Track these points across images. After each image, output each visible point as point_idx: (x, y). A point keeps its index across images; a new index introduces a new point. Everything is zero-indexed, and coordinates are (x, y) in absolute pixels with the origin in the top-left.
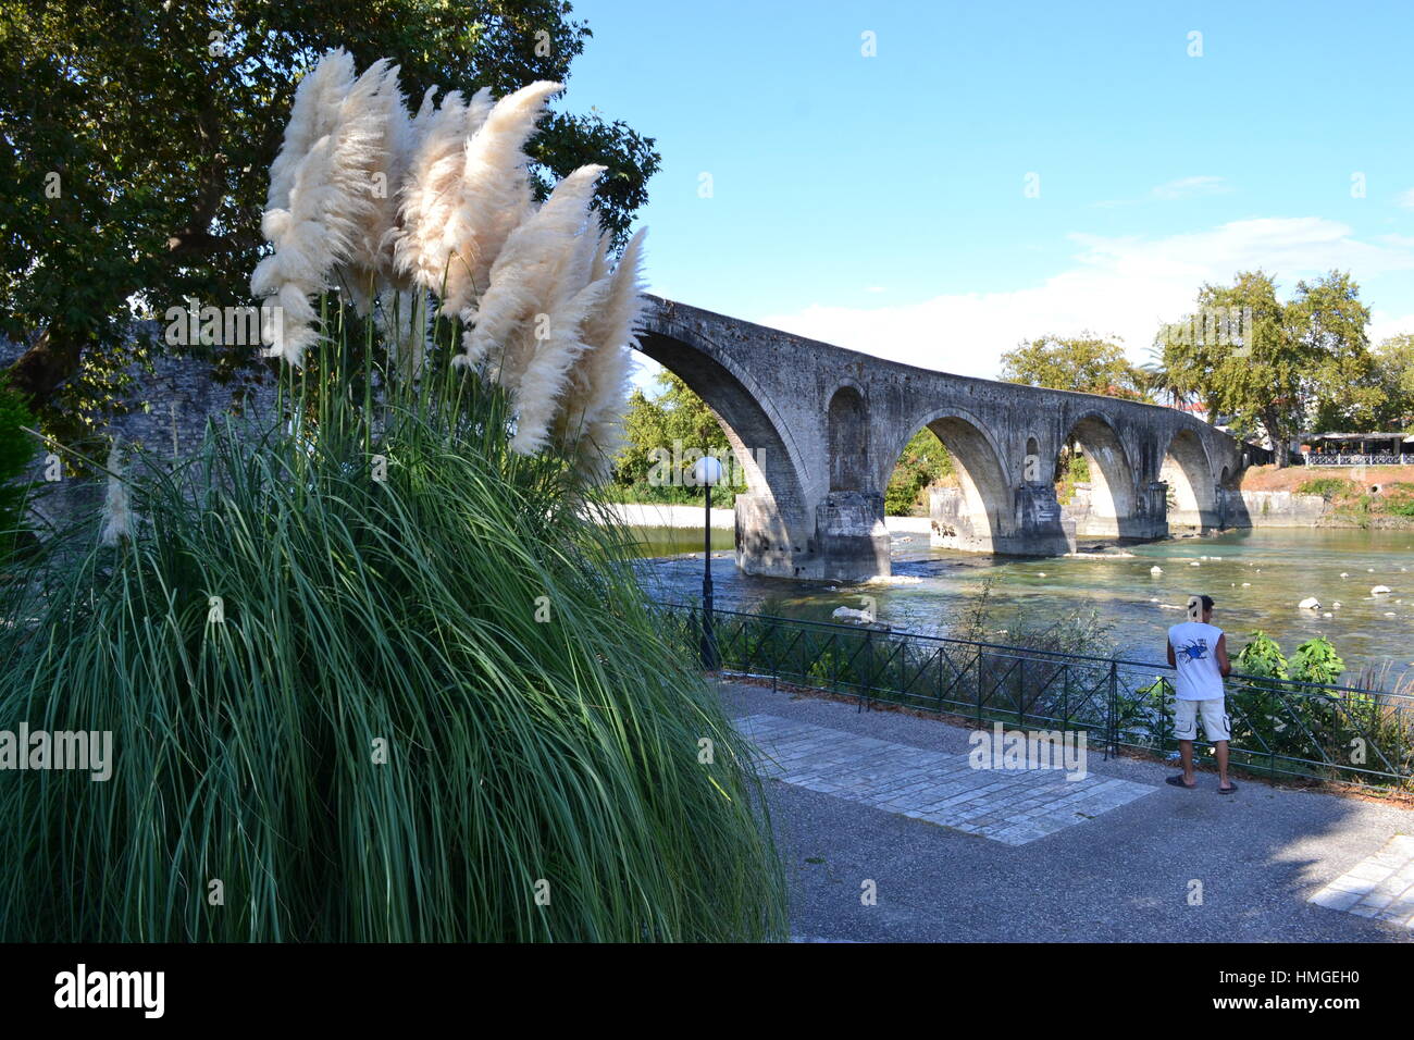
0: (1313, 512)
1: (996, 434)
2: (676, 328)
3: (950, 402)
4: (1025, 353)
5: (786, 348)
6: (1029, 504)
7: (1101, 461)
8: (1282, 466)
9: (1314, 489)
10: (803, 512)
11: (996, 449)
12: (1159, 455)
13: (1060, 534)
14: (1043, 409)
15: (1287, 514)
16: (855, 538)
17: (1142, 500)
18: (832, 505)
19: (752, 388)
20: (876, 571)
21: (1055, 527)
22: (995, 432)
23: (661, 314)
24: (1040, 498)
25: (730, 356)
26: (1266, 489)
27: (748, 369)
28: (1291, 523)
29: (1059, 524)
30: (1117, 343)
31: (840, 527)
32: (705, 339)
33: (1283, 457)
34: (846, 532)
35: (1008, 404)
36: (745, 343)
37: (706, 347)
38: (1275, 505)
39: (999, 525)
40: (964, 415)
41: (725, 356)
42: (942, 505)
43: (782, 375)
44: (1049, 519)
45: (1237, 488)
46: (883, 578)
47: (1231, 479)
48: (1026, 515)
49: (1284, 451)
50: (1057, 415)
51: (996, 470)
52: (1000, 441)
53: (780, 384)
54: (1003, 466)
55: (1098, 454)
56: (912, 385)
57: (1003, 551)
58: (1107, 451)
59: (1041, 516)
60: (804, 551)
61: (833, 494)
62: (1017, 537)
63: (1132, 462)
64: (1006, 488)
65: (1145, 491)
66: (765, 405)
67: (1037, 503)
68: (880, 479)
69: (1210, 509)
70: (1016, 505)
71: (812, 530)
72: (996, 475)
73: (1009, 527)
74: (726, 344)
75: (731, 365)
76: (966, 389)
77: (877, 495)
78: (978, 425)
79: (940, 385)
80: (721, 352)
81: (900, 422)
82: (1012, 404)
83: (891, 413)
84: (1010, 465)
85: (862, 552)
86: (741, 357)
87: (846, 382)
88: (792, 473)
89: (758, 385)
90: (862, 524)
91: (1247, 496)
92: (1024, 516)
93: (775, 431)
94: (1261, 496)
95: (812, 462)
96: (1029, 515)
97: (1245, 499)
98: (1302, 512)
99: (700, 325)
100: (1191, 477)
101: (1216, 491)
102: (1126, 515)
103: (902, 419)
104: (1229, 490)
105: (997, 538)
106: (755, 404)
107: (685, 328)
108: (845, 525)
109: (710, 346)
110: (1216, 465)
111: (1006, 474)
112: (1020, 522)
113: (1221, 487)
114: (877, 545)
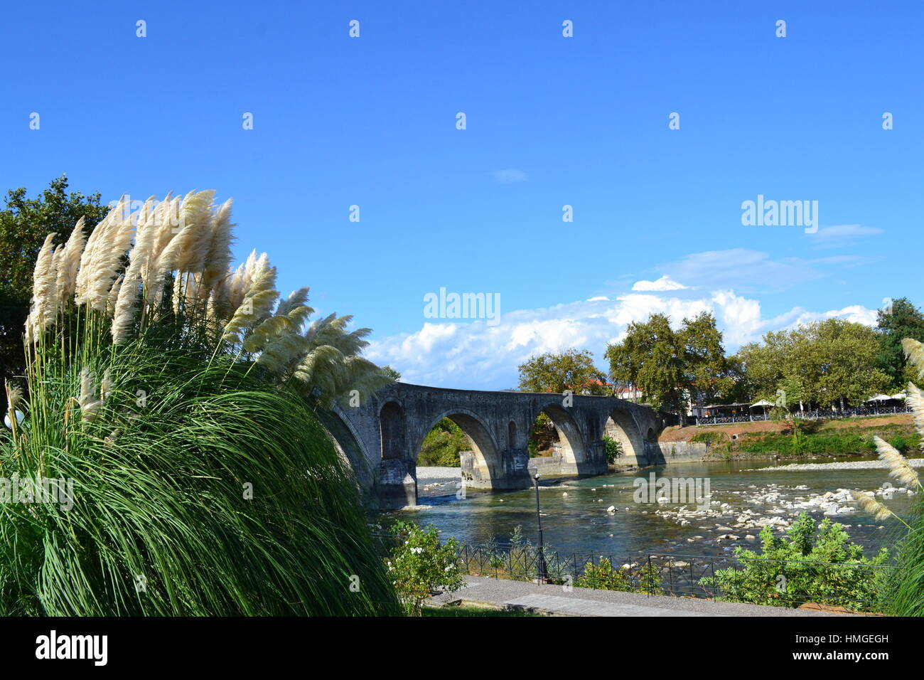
0: (700, 452)
1: (487, 421)
3: (456, 405)
6: (510, 459)
7: (565, 431)
8: (683, 426)
9: (700, 439)
10: (367, 472)
11: (488, 430)
12: (601, 425)
13: (528, 476)
14: (519, 405)
15: (685, 455)
16: (396, 485)
17: (589, 452)
18: (383, 468)
20: (407, 503)
21: (525, 472)
22: (487, 420)
24: (517, 456)
26: (673, 440)
28: (688, 460)
29: (527, 470)
30: (589, 356)
31: (387, 479)
33: (683, 421)
34: (390, 483)
35: (495, 403)
38: (678, 450)
39: (494, 473)
40: (465, 412)
42: (466, 462)
44: (522, 468)
45: (656, 441)
46: (412, 506)
47: (653, 436)
48: (509, 466)
49: (683, 418)
50: (528, 407)
51: (490, 441)
52: (490, 425)
54: (494, 439)
56: (432, 397)
57: (498, 488)
58: (567, 425)
59: (517, 466)
61: (384, 461)
62: (504, 479)
63: (582, 430)
64: (496, 451)
65: (590, 447)
67: (515, 459)
68: (413, 451)
69: (642, 454)
70: (503, 460)
71: (372, 482)
72: (490, 444)
73: (500, 474)
76: (467, 397)
77: (411, 460)
78: (476, 417)
79: (450, 396)
81: (425, 419)
82: (498, 403)
83: (419, 414)
84: (498, 437)
85: (399, 493)
87: (390, 399)
88: (359, 450)
90: (399, 477)
91: (662, 445)
92: (507, 466)
93: (348, 429)
94: (670, 444)
95: (370, 445)
96: (510, 466)
97: (661, 447)
98: (694, 453)
100: (629, 435)
101: (644, 444)
102: (581, 461)
103: (426, 417)
104: (652, 442)
105: (494, 480)
108: (390, 479)
110: (643, 429)
111: (496, 444)
112: (505, 470)
113: (646, 441)
114: (407, 489)
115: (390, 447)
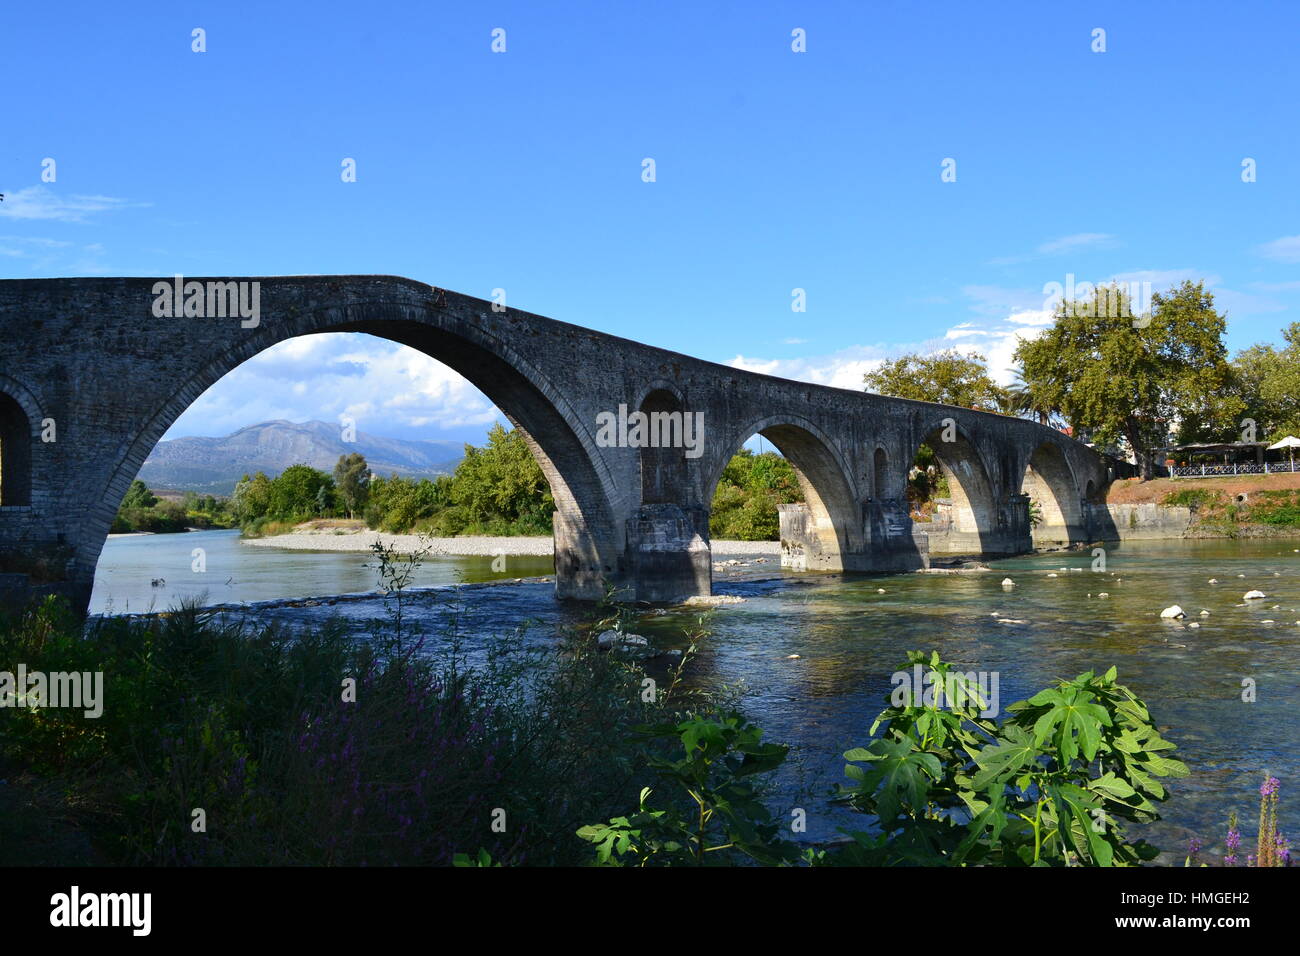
0: (1180, 523)
1: (838, 444)
2: (450, 318)
3: (784, 408)
4: (887, 373)
5: (586, 345)
6: (879, 518)
7: (960, 475)
8: (1148, 478)
9: (1180, 501)
10: (612, 527)
11: (839, 460)
12: (1020, 468)
13: (913, 549)
14: (891, 418)
15: (1154, 526)
16: (670, 555)
17: (1003, 513)
18: (644, 519)
19: (545, 388)
20: (696, 591)
21: (906, 541)
22: (838, 442)
23: (427, 303)
24: (890, 511)
25: (516, 351)
26: (1132, 501)
27: (539, 367)
28: (1158, 536)
29: (911, 538)
31: (653, 542)
32: (485, 332)
33: (1147, 469)
34: (659, 548)
35: (852, 412)
36: (536, 338)
37: (486, 342)
38: (1142, 518)
39: (847, 541)
40: (800, 423)
41: (510, 351)
42: (791, 523)
43: (581, 374)
44: (899, 534)
45: (1103, 501)
46: (704, 598)
47: (1096, 494)
48: (875, 530)
49: (1147, 464)
50: (907, 425)
51: (841, 482)
52: (843, 450)
53: (579, 384)
54: (849, 479)
55: (956, 468)
56: (740, 389)
57: (852, 569)
58: (965, 464)
59: (891, 530)
60: (615, 571)
61: (647, 507)
62: (866, 552)
63: (991, 474)
64: (852, 501)
65: (1006, 504)
66: (561, 407)
67: (887, 517)
68: (703, 490)
69: (1077, 524)
70: (864, 519)
71: (621, 546)
72: (841, 488)
73: (857, 543)
74: (511, 338)
75: (519, 362)
76: (803, 396)
77: (699, 508)
78: (818, 434)
79: (772, 391)
80: (505, 347)
81: (726, 429)
82: (856, 413)
83: (716, 419)
84: (856, 476)
85: (680, 571)
86: (530, 354)
87: (660, 384)
88: (596, 483)
89: (553, 387)
90: (678, 539)
91: (1113, 509)
92: (872, 530)
93: (574, 437)
94: (1127, 508)
95: (621, 471)
96: (878, 529)
97: (1112, 512)
98: (1168, 524)
99: (478, 317)
100: (1056, 492)
101: (1082, 505)
102: (987, 529)
103: (728, 426)
104: (1095, 503)
105: (846, 554)
106: (550, 406)
107: (459, 319)
108: (659, 540)
109: (492, 341)
110: (1080, 479)
111: (852, 488)
112: (869, 536)
113: (1085, 502)
114: (695, 562)
115: (658, 482)
